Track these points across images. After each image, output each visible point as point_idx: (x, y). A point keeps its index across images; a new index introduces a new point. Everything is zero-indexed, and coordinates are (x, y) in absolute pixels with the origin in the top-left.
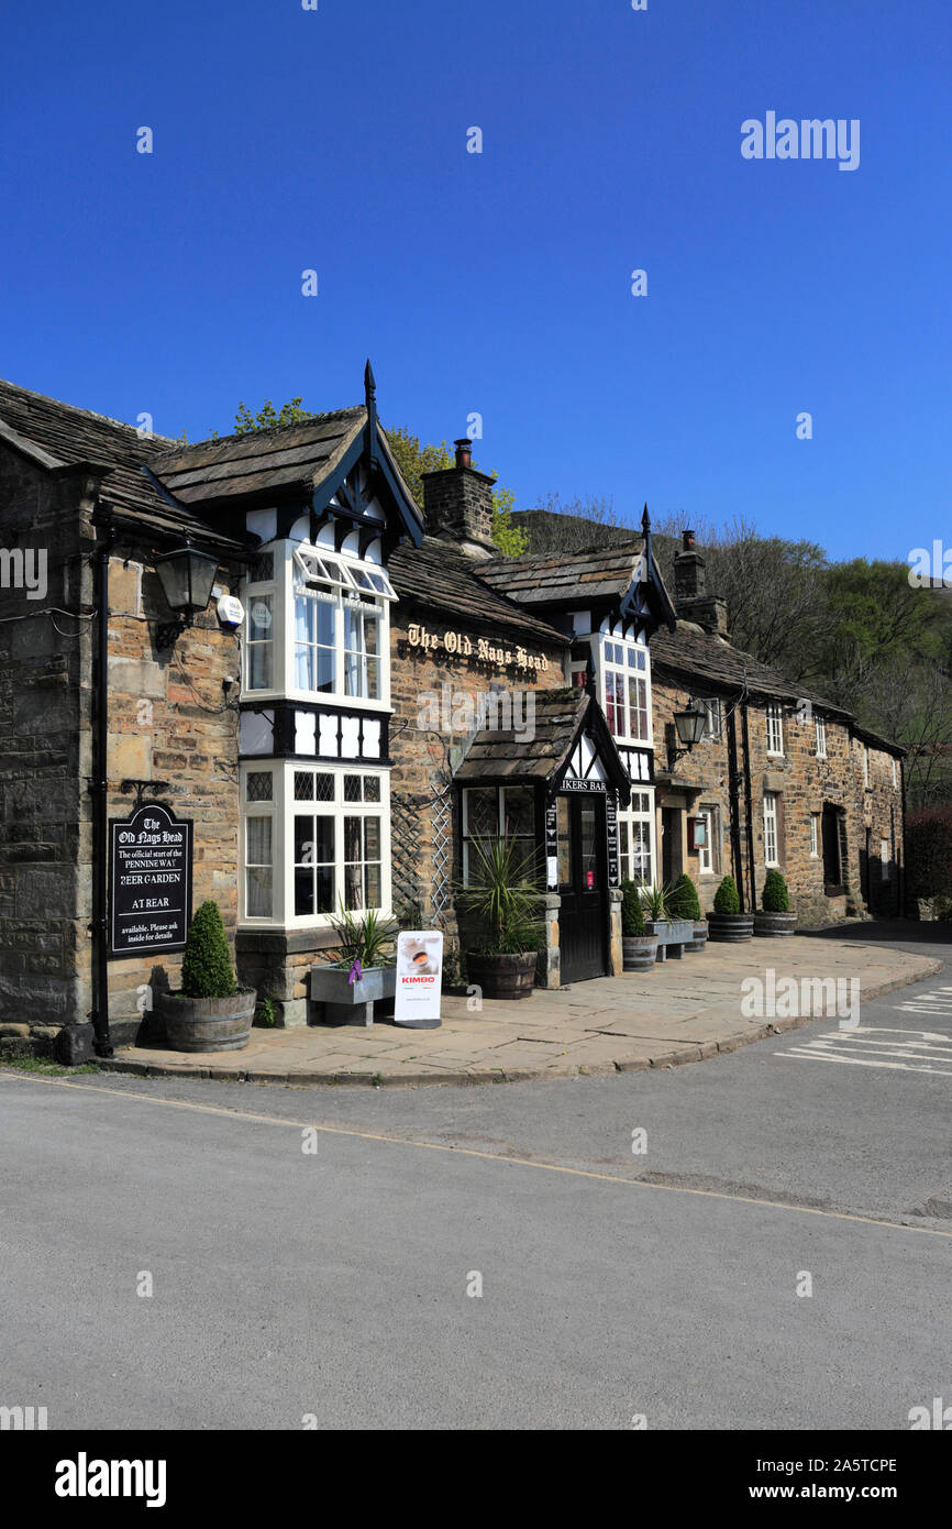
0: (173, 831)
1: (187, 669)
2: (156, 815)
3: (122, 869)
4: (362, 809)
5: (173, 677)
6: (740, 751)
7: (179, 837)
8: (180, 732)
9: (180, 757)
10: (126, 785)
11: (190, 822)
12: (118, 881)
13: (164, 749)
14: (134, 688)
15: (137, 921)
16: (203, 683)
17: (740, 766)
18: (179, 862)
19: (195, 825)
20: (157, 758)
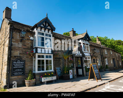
0: (22, 62)
1: (25, 44)
2: (19, 60)
3: (14, 66)
4: (49, 59)
5: (23, 45)
6: (102, 53)
7: (23, 62)
8: (24, 51)
9: (24, 54)
10: (15, 57)
11: (25, 61)
12: (13, 67)
13: (21, 53)
14: (17, 46)
15: (16, 72)
16: (28, 46)
17: (102, 55)
18: (23, 65)
19: (26, 61)
20: (20, 54)
